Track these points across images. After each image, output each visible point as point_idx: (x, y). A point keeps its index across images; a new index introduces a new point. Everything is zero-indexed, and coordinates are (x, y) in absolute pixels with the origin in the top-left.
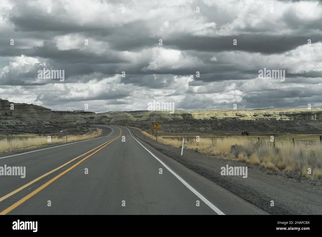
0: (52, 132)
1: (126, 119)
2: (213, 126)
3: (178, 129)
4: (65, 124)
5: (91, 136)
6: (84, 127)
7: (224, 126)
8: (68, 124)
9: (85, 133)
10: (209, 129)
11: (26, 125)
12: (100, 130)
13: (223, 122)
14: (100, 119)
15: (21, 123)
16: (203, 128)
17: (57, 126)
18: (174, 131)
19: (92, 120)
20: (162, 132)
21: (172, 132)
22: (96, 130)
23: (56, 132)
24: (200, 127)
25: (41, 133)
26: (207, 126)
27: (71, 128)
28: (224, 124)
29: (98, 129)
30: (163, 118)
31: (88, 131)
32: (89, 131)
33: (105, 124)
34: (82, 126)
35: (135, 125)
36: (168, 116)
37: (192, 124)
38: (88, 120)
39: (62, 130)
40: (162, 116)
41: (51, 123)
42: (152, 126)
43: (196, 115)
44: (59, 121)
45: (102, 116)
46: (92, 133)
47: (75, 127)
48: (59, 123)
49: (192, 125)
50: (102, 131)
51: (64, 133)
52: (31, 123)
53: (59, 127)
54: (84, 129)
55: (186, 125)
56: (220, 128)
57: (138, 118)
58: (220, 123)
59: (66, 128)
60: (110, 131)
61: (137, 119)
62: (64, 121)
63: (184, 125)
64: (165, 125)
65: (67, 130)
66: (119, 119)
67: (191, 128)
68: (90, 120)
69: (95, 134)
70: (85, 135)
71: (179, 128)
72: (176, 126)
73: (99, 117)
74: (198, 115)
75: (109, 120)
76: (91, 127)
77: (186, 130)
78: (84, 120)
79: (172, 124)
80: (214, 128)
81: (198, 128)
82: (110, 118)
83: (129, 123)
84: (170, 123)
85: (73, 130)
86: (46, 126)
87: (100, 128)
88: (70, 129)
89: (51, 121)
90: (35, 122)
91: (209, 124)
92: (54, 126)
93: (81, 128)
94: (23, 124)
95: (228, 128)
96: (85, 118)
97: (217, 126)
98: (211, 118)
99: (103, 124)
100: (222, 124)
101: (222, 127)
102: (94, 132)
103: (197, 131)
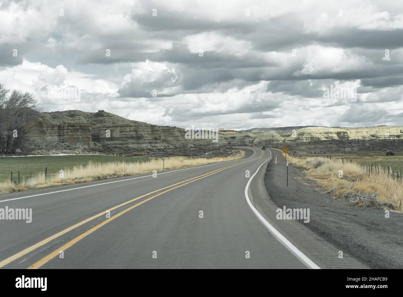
0: (199, 154)
1: (271, 138)
2: (360, 146)
3: (322, 150)
4: (208, 146)
5: (236, 158)
6: (227, 149)
7: (371, 146)
8: (211, 146)
9: (229, 155)
10: (355, 150)
11: (173, 148)
12: (243, 152)
13: (371, 142)
14: (242, 139)
15: (169, 146)
16: (349, 149)
17: (201, 149)
18: (317, 153)
19: (233, 140)
20: (305, 153)
21: (315, 153)
22: (239, 152)
23: (202, 155)
24: (346, 147)
25: (190, 156)
26: (353, 147)
27: (215, 150)
28: (372, 145)
29: (241, 151)
30: (314, 136)
31: (231, 154)
32: (233, 154)
33: (248, 146)
34: (225, 148)
35: (279, 146)
36: (319, 134)
37: (337, 144)
38: (229, 140)
39: (207, 152)
40: (313, 135)
41: (194, 145)
42: (296, 147)
43: (353, 133)
44: (202, 144)
45: (244, 136)
46: (236, 155)
47: (219, 150)
48: (202, 146)
49: (337, 146)
50: (245, 153)
51: (210, 156)
52: (176, 146)
53: (204, 150)
54: (228, 152)
55: (332, 145)
56: (368, 149)
57: (286, 138)
58: (368, 143)
59: (210, 150)
60: (252, 154)
61: (284, 138)
62: (207, 143)
63: (329, 146)
64: (310, 146)
65: (211, 152)
66: (264, 139)
67: (336, 149)
68: (231, 140)
69: (239, 156)
70: (229, 157)
71: (324, 149)
72: (321, 147)
73: (242, 136)
74: (356, 133)
75: (253, 139)
76: (234, 150)
77: (330, 151)
78: (225, 140)
79: (316, 145)
80: (360, 149)
81: (343, 149)
82: (254, 138)
83: (272, 144)
84: (314, 144)
85: (218, 152)
86: (191, 149)
87: (243, 150)
88: (214, 152)
89: (195, 144)
90: (181, 145)
91: (356, 145)
92: (199, 148)
93: (225, 151)
94: (171, 147)
95: (376, 148)
96: (226, 138)
97: (365, 146)
98: (371, 136)
99: (246, 145)
100: (370, 144)
101: (370, 147)
102: (238, 154)
103: (342, 152)
